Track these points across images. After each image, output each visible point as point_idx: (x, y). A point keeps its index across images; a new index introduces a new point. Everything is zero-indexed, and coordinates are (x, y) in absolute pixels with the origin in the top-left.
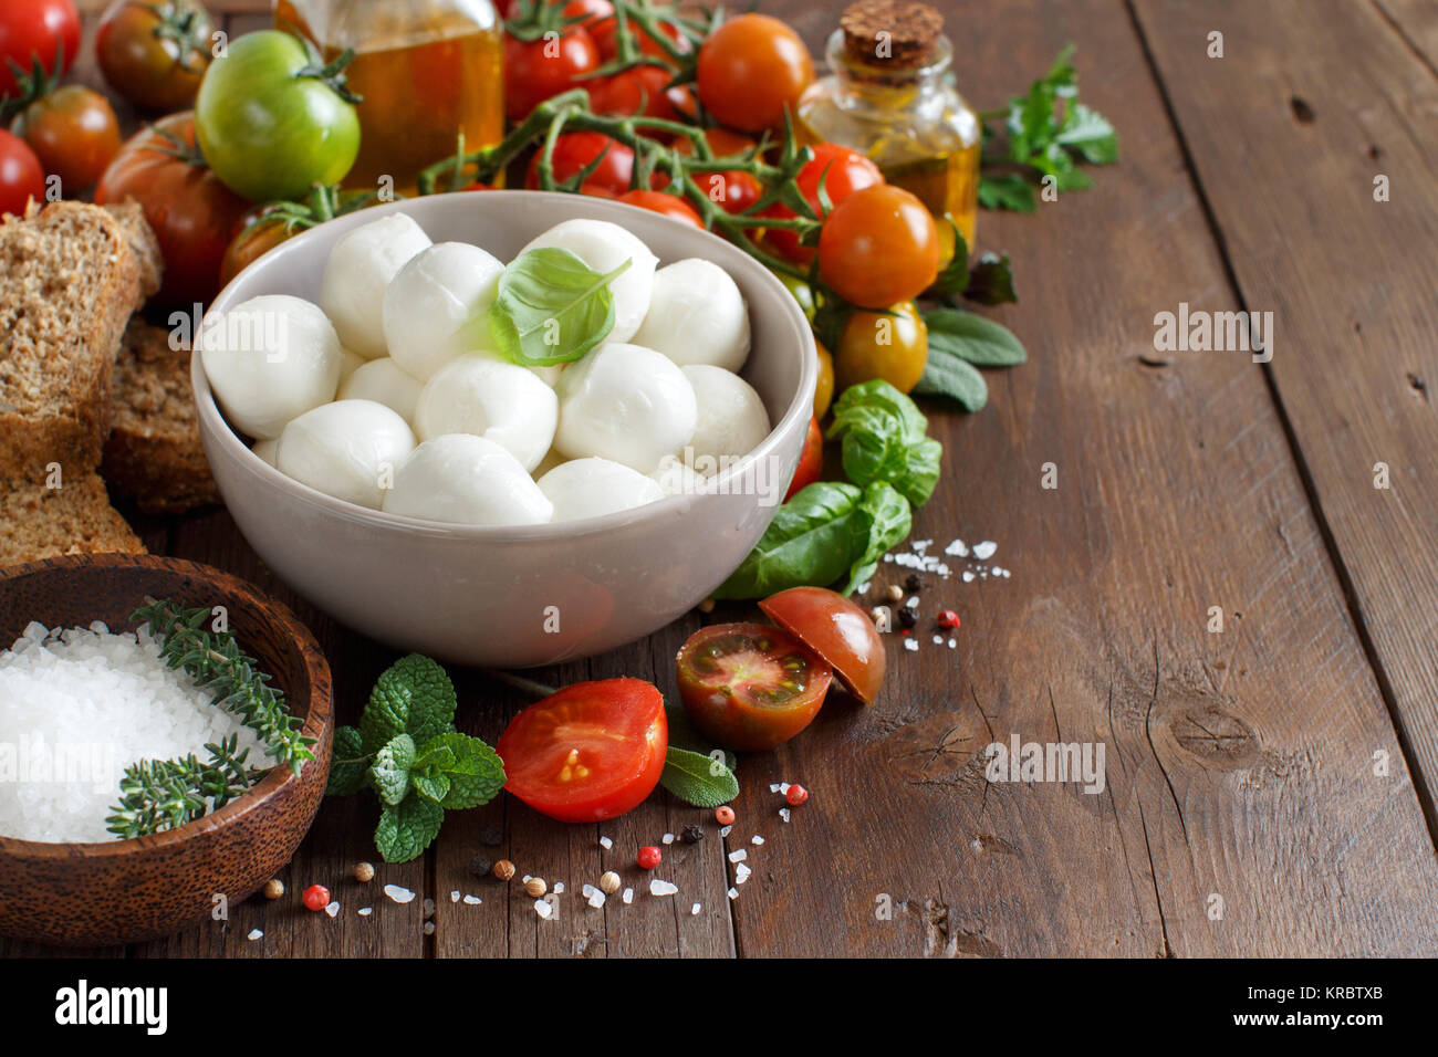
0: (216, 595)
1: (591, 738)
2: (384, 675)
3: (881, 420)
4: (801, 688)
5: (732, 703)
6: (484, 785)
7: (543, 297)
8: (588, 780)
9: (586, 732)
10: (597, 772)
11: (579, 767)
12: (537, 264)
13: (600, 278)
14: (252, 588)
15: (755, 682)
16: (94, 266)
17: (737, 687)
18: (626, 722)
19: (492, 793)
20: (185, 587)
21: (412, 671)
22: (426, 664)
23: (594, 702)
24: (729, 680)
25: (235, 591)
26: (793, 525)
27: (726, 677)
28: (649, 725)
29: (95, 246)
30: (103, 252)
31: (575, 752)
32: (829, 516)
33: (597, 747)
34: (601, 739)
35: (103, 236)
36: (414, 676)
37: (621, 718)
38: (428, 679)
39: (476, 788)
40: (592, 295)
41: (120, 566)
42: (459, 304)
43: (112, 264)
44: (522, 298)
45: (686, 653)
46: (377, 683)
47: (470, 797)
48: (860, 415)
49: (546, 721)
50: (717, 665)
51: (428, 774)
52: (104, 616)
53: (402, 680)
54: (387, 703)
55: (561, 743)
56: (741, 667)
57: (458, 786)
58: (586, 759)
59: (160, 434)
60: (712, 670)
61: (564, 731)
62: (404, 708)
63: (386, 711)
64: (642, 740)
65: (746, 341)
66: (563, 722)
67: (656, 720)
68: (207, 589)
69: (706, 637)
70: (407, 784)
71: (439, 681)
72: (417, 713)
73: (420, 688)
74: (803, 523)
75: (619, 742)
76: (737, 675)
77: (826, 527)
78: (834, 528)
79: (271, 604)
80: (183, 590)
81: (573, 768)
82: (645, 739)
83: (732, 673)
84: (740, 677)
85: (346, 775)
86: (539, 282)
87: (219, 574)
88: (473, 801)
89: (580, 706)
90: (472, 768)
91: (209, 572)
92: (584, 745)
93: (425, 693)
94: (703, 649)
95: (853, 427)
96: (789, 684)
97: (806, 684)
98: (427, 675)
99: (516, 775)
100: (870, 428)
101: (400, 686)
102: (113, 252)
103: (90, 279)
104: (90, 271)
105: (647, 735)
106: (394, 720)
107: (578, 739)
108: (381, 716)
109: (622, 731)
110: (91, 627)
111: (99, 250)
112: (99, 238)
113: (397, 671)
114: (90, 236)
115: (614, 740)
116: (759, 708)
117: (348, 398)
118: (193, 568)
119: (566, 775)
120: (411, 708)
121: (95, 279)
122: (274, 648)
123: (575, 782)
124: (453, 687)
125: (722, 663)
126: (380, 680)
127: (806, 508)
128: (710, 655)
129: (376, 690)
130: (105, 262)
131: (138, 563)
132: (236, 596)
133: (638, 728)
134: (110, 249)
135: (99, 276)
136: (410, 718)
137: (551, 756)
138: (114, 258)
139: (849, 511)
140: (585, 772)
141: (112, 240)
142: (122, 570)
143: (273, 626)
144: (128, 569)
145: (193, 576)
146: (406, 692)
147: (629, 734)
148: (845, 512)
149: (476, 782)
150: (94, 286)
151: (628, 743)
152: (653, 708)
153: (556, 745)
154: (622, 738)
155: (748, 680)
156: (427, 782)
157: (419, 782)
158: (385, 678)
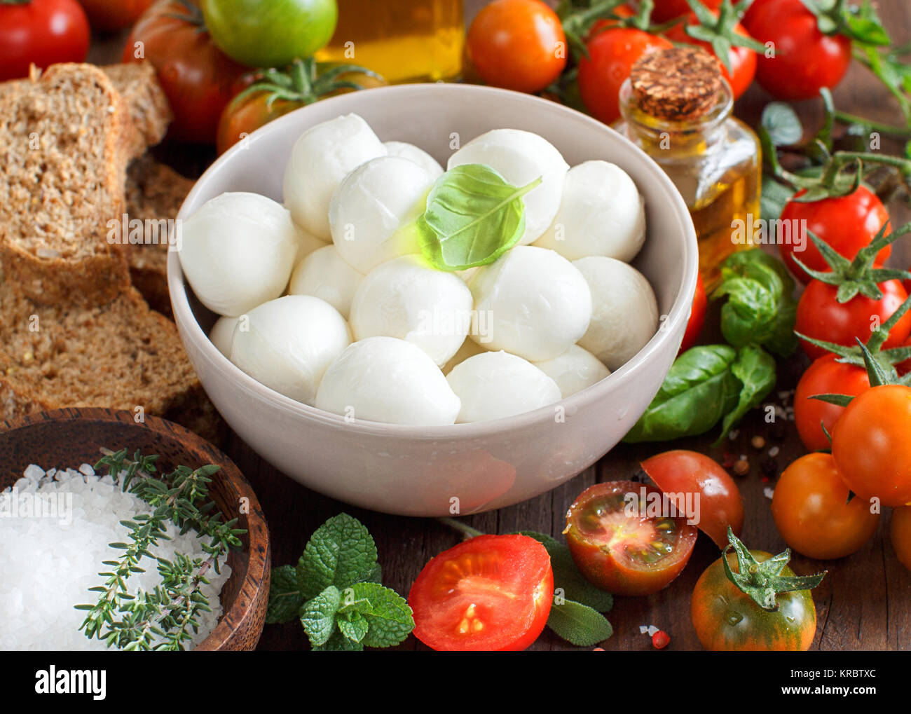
0: (181, 451)
1: (488, 593)
2: (315, 533)
3: (755, 293)
4: (669, 549)
5: (610, 562)
6: (396, 628)
7: (465, 204)
8: (483, 634)
9: (485, 587)
10: (490, 628)
11: (475, 621)
12: (461, 177)
13: (515, 191)
14: (211, 448)
15: (631, 543)
16: (96, 118)
17: (615, 547)
18: (517, 580)
19: (403, 637)
20: (157, 441)
21: (340, 528)
22: (352, 523)
23: (494, 558)
24: (608, 539)
25: (196, 450)
26: (675, 387)
27: (607, 535)
28: (536, 585)
29: (94, 100)
30: (101, 105)
31: (473, 606)
32: (707, 377)
33: (492, 603)
34: (496, 595)
35: (98, 91)
36: (342, 532)
37: (514, 576)
38: (353, 536)
39: (389, 631)
40: (507, 205)
41: (104, 420)
42: (392, 215)
43: (110, 114)
44: (447, 206)
45: (576, 511)
46: (310, 540)
47: (385, 637)
48: (737, 287)
49: (452, 572)
50: (600, 524)
51: (350, 618)
52: (92, 460)
53: (332, 536)
54: (318, 556)
55: (462, 595)
56: (621, 527)
57: (374, 628)
58: (482, 613)
59: (151, 266)
60: (594, 529)
61: (466, 584)
62: (333, 559)
63: (318, 563)
64: (530, 600)
65: (641, 236)
66: (466, 574)
67: (543, 580)
68: (174, 446)
69: (594, 496)
70: (333, 625)
71: (362, 538)
72: (344, 563)
73: (347, 543)
74: (683, 385)
75: (510, 600)
76: (616, 535)
77: (704, 385)
78: (711, 386)
79: (225, 466)
80: (155, 443)
81: (471, 621)
82: (532, 598)
83: (612, 532)
84: (618, 537)
85: (285, 607)
86: (462, 191)
87: (185, 434)
88: (386, 642)
89: (481, 559)
90: (387, 613)
91: (176, 431)
92: (481, 598)
93: (350, 547)
94: (589, 508)
95: (731, 299)
96: (659, 545)
97: (674, 545)
98: (353, 533)
99: (424, 622)
100: (745, 301)
101: (329, 541)
102: (110, 104)
103: (95, 131)
104: (94, 123)
105: (534, 595)
106: (324, 569)
107: (476, 594)
108: (313, 566)
109: (514, 589)
110: (81, 469)
111: (98, 103)
112: (95, 93)
113: (327, 528)
114: (88, 92)
115: (506, 597)
116: (632, 569)
117: (296, 294)
118: (164, 426)
119: (463, 629)
120: (339, 559)
121: (99, 129)
122: (226, 504)
123: (470, 635)
124: (374, 543)
125: (604, 522)
126: (312, 538)
127: (687, 372)
128: (594, 513)
129: (309, 545)
130: (105, 114)
131: (118, 418)
132: (197, 455)
133: (526, 588)
134: (106, 101)
135: (102, 126)
136: (338, 567)
137: (453, 607)
138: (112, 109)
139: (723, 370)
140: (479, 626)
141: (106, 93)
142: (105, 424)
143: (225, 485)
144: (111, 424)
145: (164, 433)
146: (335, 546)
147: (520, 592)
148: (719, 371)
149: (390, 624)
150: (99, 135)
151: (518, 602)
152: (542, 569)
153: (458, 598)
154: (512, 596)
155: (625, 541)
156: (349, 625)
157: (342, 626)
158: (316, 536)
